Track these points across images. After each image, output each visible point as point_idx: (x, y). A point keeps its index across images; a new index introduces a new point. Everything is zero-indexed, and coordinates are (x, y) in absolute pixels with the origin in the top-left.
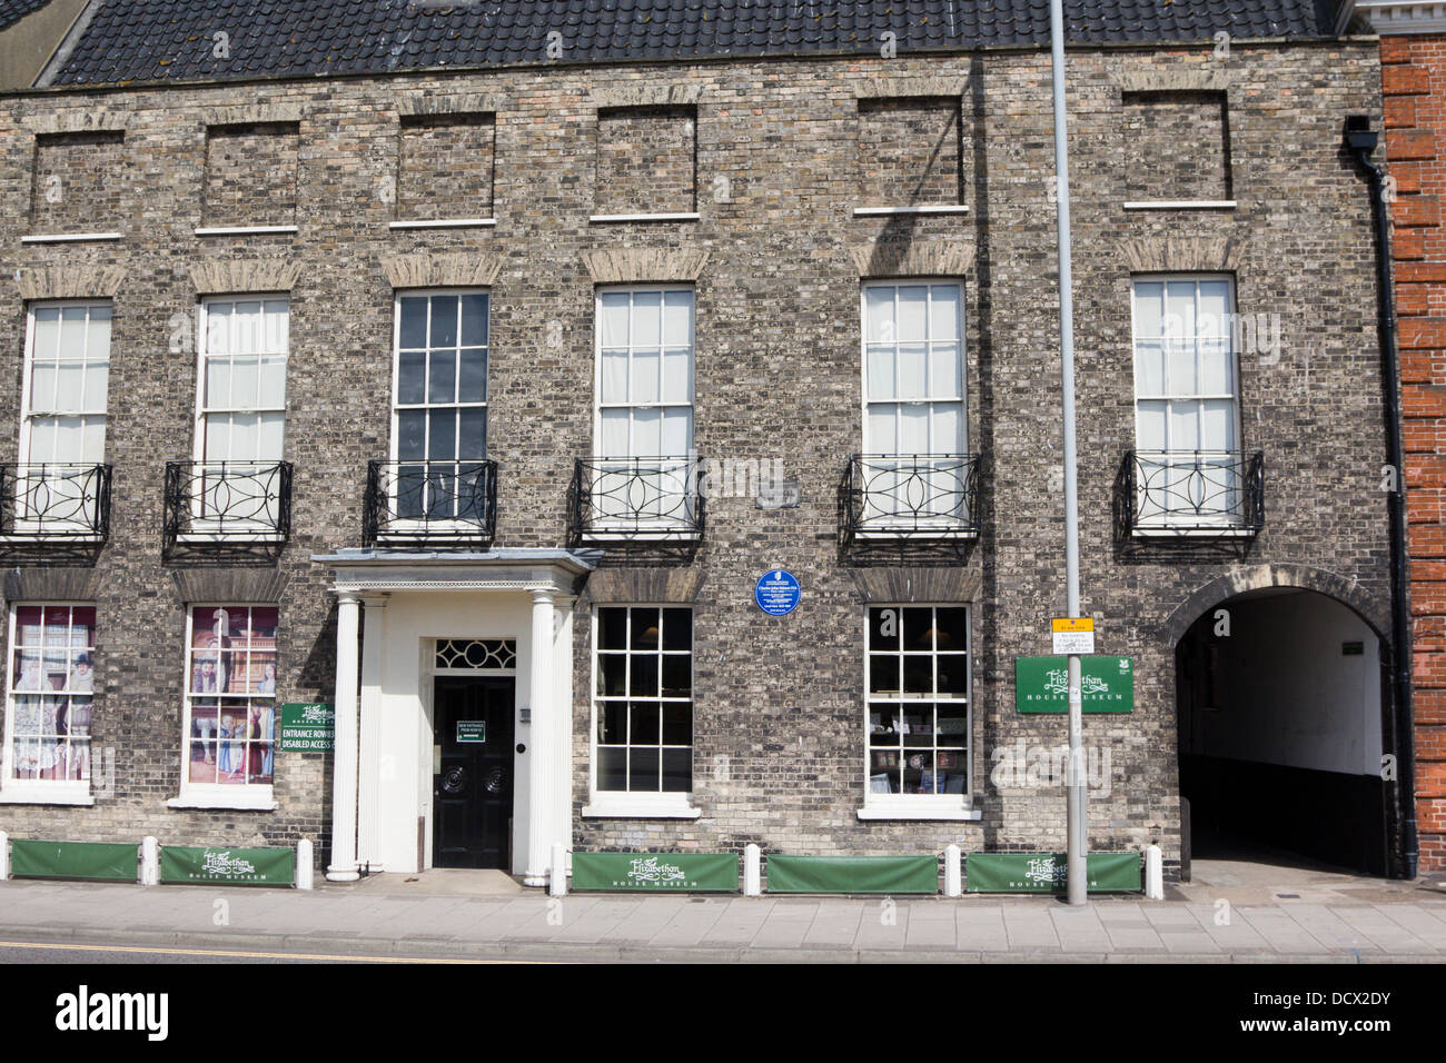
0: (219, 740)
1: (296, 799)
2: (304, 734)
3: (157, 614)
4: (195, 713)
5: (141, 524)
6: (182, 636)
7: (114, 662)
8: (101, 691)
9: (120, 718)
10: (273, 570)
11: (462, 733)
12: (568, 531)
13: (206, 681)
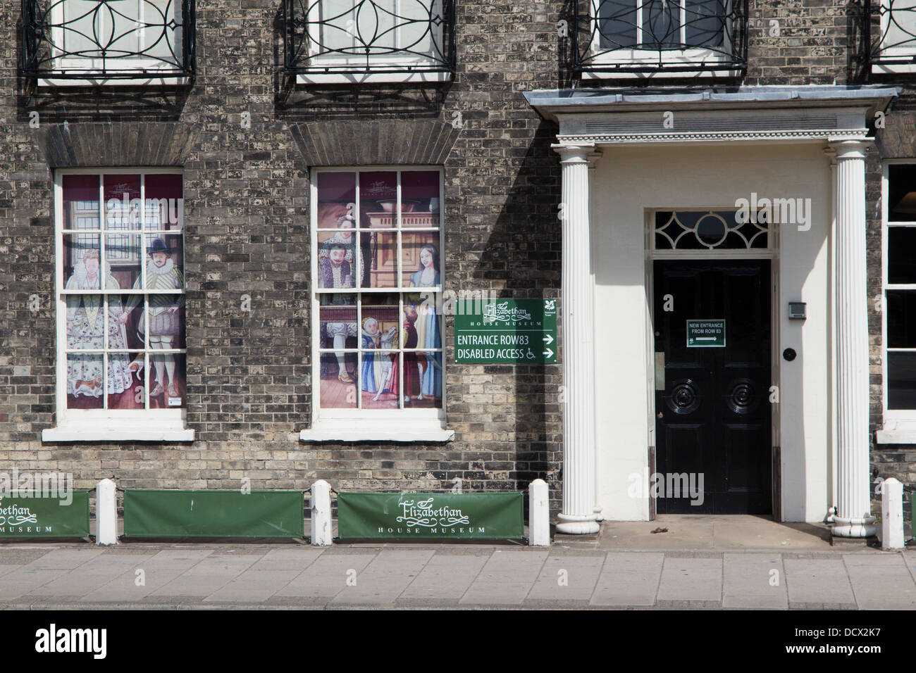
0: (360, 350)
1: (478, 427)
2: (487, 340)
3: (273, 184)
4: (325, 315)
5: (242, 60)
6: (306, 213)
7: (214, 248)
8: (197, 287)
9: (226, 324)
10: (434, 122)
11: (694, 336)
12: (850, 62)
13: (337, 273)
